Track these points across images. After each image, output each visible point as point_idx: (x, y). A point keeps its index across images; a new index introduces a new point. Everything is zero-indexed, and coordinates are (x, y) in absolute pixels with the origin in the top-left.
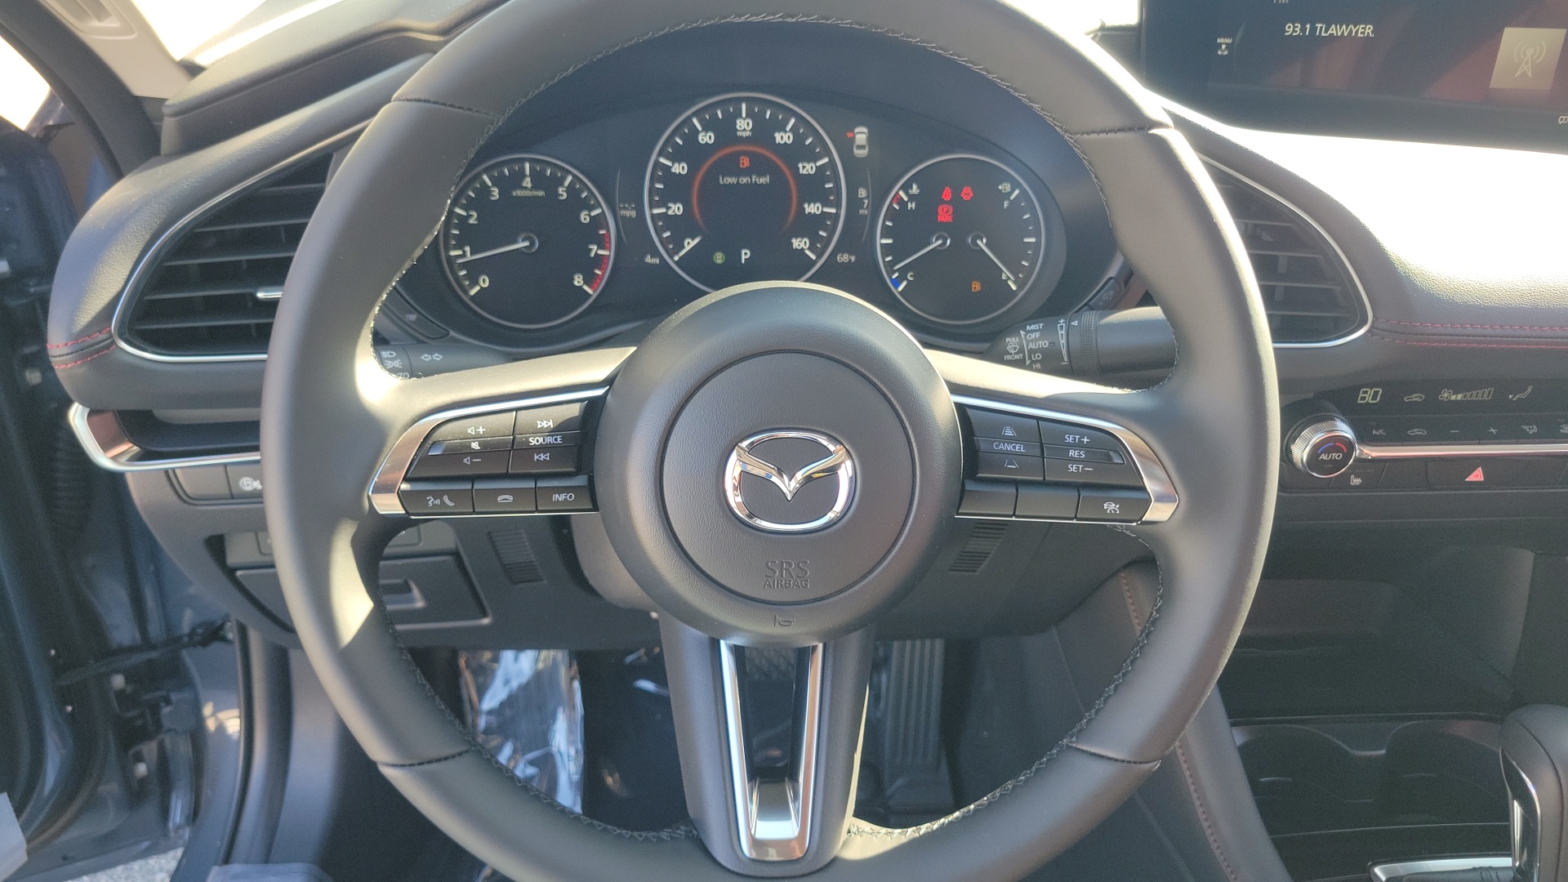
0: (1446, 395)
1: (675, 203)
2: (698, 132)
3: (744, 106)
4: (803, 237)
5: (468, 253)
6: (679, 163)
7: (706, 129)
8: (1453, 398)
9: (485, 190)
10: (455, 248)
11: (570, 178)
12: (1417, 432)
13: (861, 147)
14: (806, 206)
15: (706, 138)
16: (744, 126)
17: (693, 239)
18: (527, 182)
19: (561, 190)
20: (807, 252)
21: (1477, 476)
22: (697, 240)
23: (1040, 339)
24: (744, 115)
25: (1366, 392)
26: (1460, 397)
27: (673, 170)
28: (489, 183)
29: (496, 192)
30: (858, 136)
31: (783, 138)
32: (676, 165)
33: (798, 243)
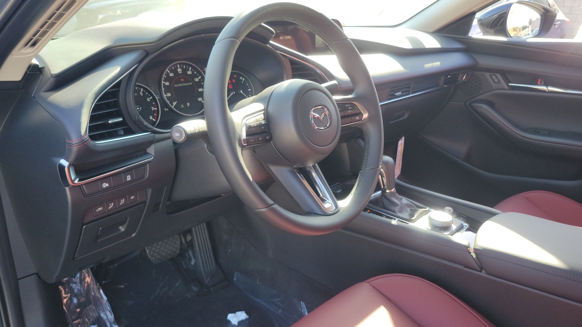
1: (168, 93)
2: (169, 73)
3: (178, 65)
6: (167, 82)
7: (171, 72)
11: (142, 89)
15: (172, 75)
16: (180, 70)
19: (140, 93)
22: (176, 102)
24: (179, 68)
31: (189, 72)
32: (166, 83)
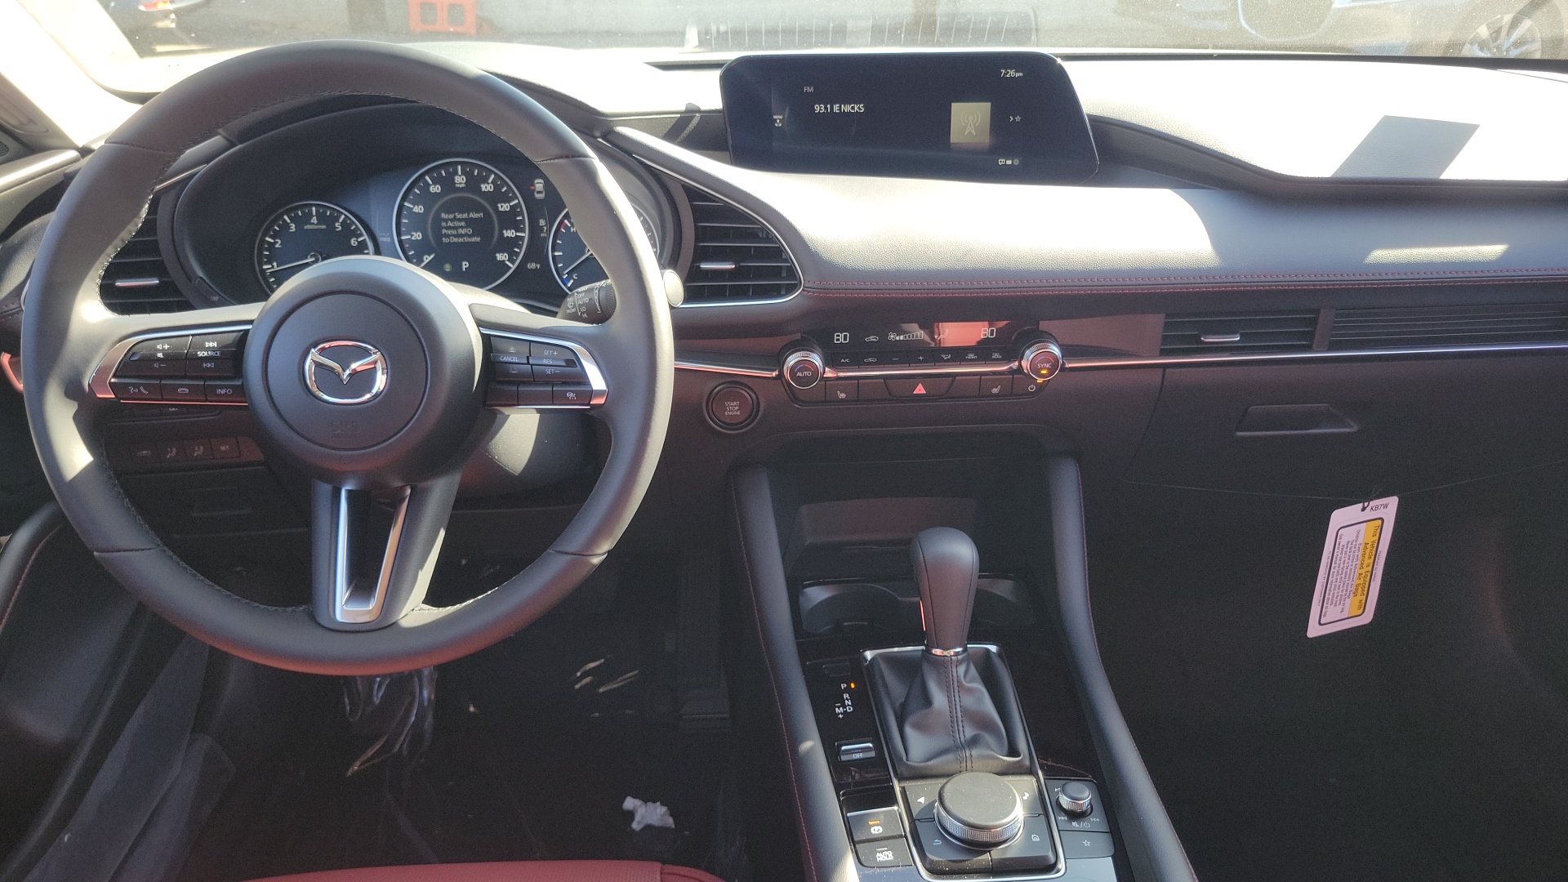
0: (892, 336)
1: (416, 231)
2: (429, 184)
3: (459, 167)
4: (503, 253)
5: (275, 266)
6: (417, 205)
7: (435, 183)
8: (898, 338)
9: (287, 225)
10: (267, 263)
11: (343, 217)
12: (870, 360)
13: (539, 192)
14: (505, 232)
15: (435, 189)
16: (460, 180)
17: (429, 256)
18: (314, 220)
19: (337, 225)
20: (507, 263)
21: (920, 390)
22: (432, 256)
23: (585, 297)
24: (460, 173)
25: (838, 336)
26: (902, 338)
27: (414, 210)
28: (289, 221)
29: (293, 226)
30: (537, 185)
31: (487, 187)
32: (416, 207)
33: (501, 257)
